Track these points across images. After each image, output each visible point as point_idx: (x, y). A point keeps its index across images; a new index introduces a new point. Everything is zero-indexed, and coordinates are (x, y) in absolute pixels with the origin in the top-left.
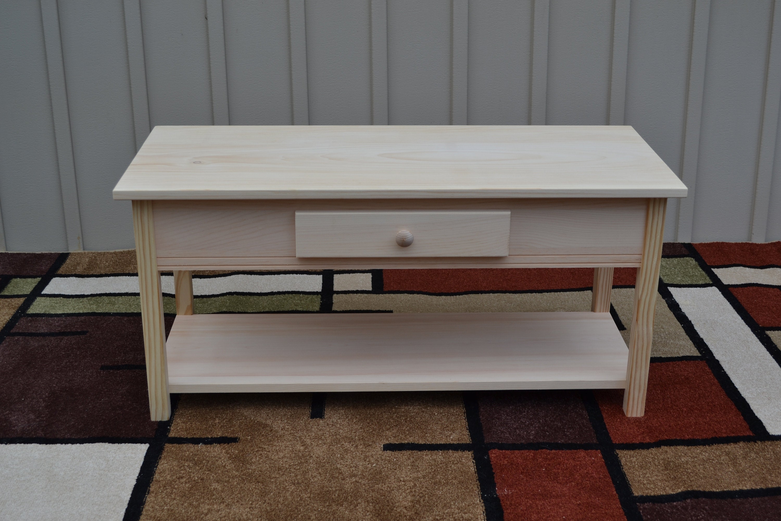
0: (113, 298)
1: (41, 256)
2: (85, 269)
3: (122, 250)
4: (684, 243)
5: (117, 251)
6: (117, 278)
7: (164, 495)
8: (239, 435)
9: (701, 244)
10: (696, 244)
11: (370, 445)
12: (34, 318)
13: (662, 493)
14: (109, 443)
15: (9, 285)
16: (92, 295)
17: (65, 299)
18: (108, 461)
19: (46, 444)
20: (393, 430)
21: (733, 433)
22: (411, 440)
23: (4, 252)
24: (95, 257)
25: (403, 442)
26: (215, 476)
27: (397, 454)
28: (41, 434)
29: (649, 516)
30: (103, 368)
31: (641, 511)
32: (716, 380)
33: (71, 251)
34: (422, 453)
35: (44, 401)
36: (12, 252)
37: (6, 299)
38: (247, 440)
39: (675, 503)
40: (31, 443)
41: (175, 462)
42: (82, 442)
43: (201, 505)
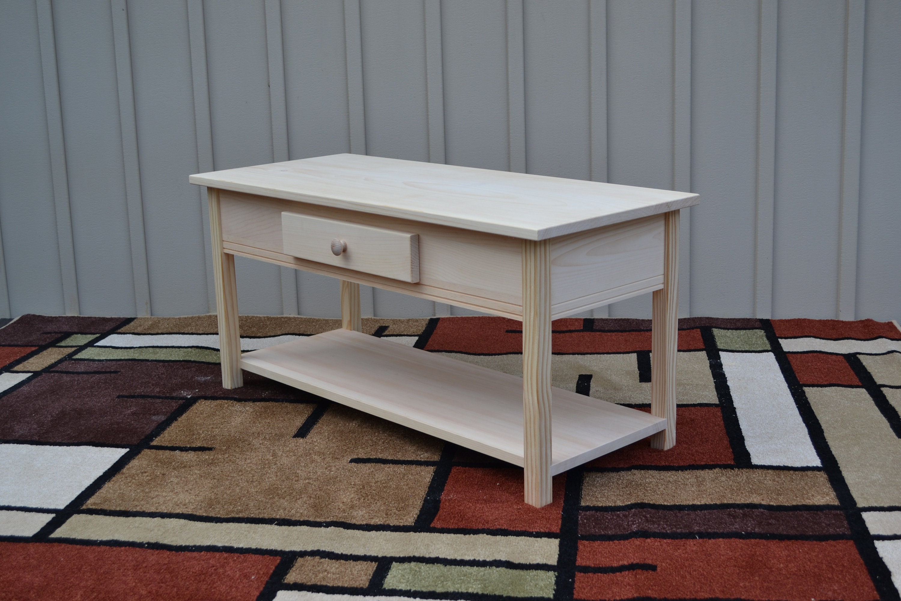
0: (158, 350)
1: (111, 319)
2: (145, 329)
3: (186, 316)
4: (762, 319)
5: (182, 317)
6: (170, 336)
7: (122, 483)
8: (217, 446)
9: (781, 321)
10: (775, 320)
11: (337, 458)
12: (77, 362)
13: (610, 505)
14: (93, 446)
15: (68, 339)
16: (140, 347)
17: (114, 350)
18: (85, 458)
19: (37, 445)
20: (367, 448)
21: (713, 462)
22: (380, 456)
23: (76, 315)
24: (159, 321)
25: (371, 457)
26: (177, 473)
27: (361, 465)
28: (36, 438)
29: (585, 521)
30: (119, 397)
31: (580, 517)
32: (722, 422)
33: (138, 317)
34: (385, 465)
35: (52, 416)
36: (83, 316)
37: (60, 349)
38: (221, 450)
39: (618, 513)
40: (23, 444)
41: (146, 462)
42: (68, 445)
43: (152, 492)
